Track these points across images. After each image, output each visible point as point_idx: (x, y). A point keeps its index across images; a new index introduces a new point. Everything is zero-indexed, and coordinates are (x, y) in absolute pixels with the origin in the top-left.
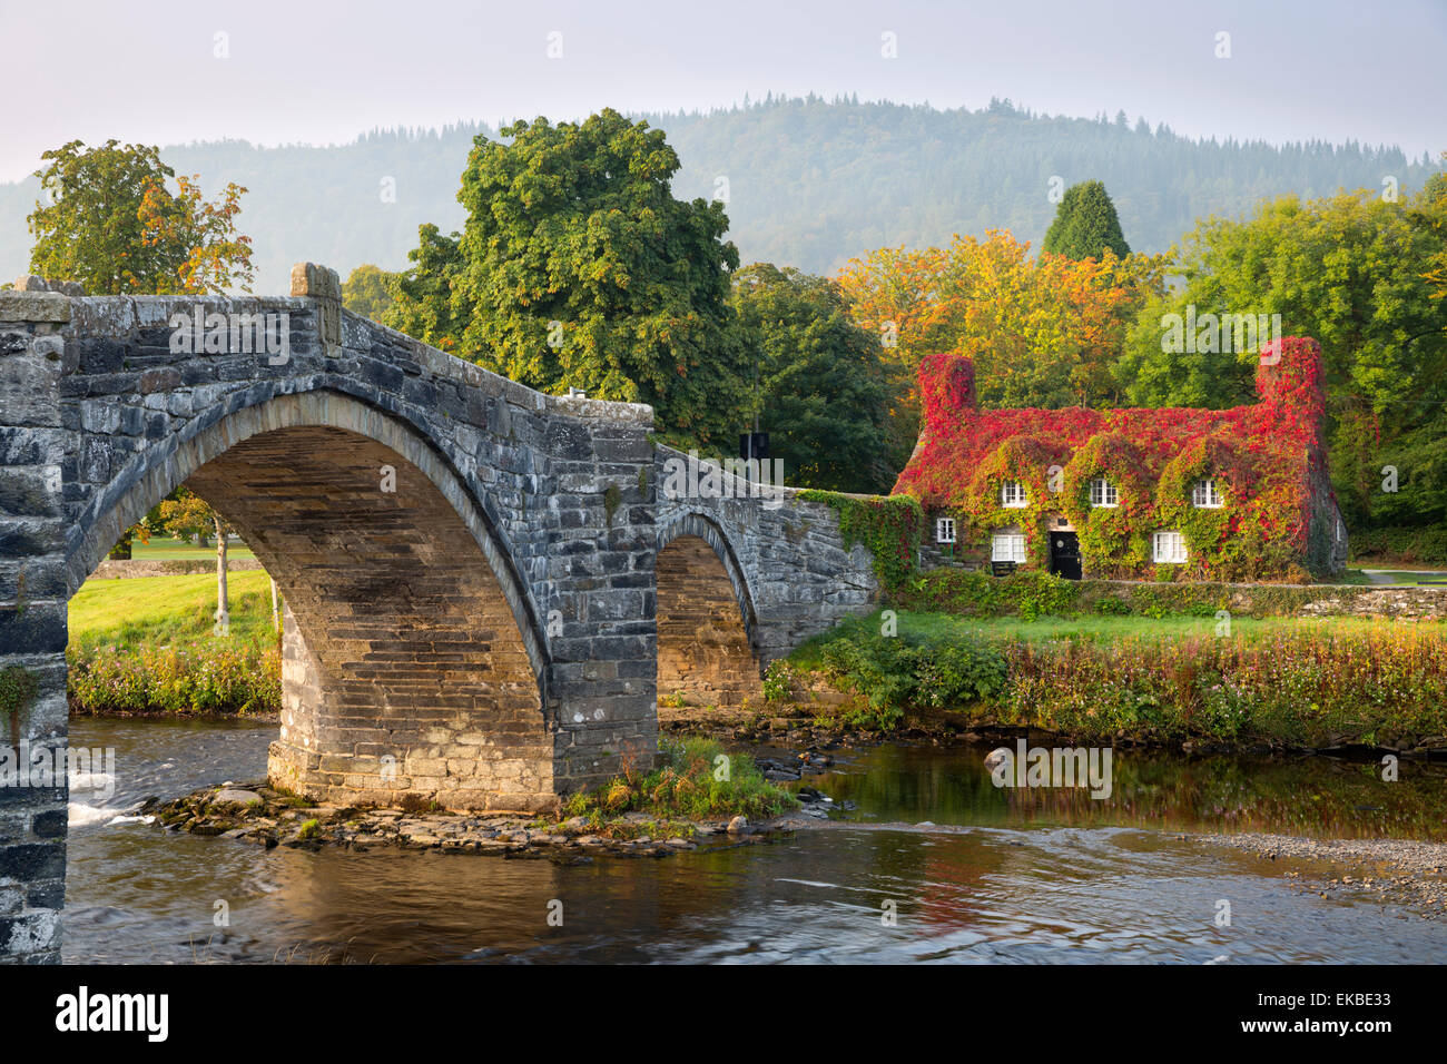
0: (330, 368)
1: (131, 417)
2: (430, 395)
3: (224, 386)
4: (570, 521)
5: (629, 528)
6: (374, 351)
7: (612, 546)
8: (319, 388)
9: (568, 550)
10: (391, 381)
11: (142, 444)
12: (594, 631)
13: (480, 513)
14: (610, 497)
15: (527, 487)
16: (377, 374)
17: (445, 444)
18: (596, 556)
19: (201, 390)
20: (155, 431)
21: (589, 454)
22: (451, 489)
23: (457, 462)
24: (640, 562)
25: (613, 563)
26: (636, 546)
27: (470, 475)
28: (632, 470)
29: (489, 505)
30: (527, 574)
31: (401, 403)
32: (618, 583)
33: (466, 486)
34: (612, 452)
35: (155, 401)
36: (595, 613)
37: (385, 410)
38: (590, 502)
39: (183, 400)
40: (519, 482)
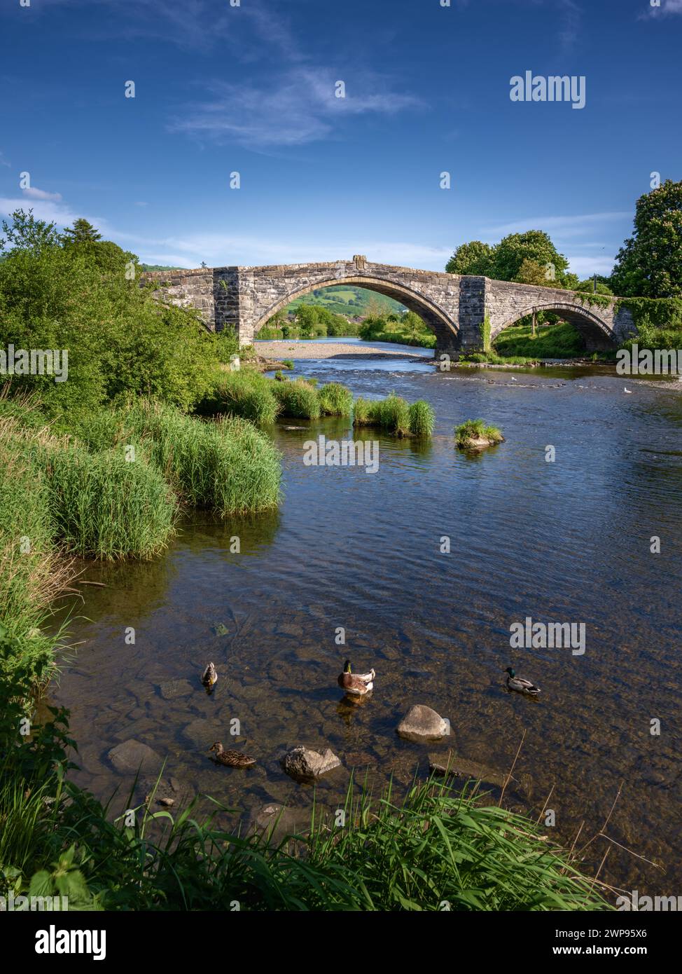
0: (360, 272)
1: (299, 281)
2: (400, 276)
3: (324, 276)
4: (465, 302)
5: (478, 303)
6: (377, 269)
7: (474, 306)
8: (356, 275)
10: (386, 274)
11: (301, 285)
12: (469, 325)
13: (425, 299)
15: (449, 294)
16: (379, 273)
17: (407, 285)
18: (470, 309)
19: (317, 277)
20: (305, 282)
21: (469, 287)
22: (413, 295)
24: (480, 311)
25: (474, 310)
26: (479, 307)
27: (418, 291)
28: (479, 291)
30: (447, 313)
31: (388, 277)
32: (475, 315)
34: (475, 287)
35: (305, 279)
36: (470, 321)
37: (381, 279)
38: (469, 297)
40: (443, 293)
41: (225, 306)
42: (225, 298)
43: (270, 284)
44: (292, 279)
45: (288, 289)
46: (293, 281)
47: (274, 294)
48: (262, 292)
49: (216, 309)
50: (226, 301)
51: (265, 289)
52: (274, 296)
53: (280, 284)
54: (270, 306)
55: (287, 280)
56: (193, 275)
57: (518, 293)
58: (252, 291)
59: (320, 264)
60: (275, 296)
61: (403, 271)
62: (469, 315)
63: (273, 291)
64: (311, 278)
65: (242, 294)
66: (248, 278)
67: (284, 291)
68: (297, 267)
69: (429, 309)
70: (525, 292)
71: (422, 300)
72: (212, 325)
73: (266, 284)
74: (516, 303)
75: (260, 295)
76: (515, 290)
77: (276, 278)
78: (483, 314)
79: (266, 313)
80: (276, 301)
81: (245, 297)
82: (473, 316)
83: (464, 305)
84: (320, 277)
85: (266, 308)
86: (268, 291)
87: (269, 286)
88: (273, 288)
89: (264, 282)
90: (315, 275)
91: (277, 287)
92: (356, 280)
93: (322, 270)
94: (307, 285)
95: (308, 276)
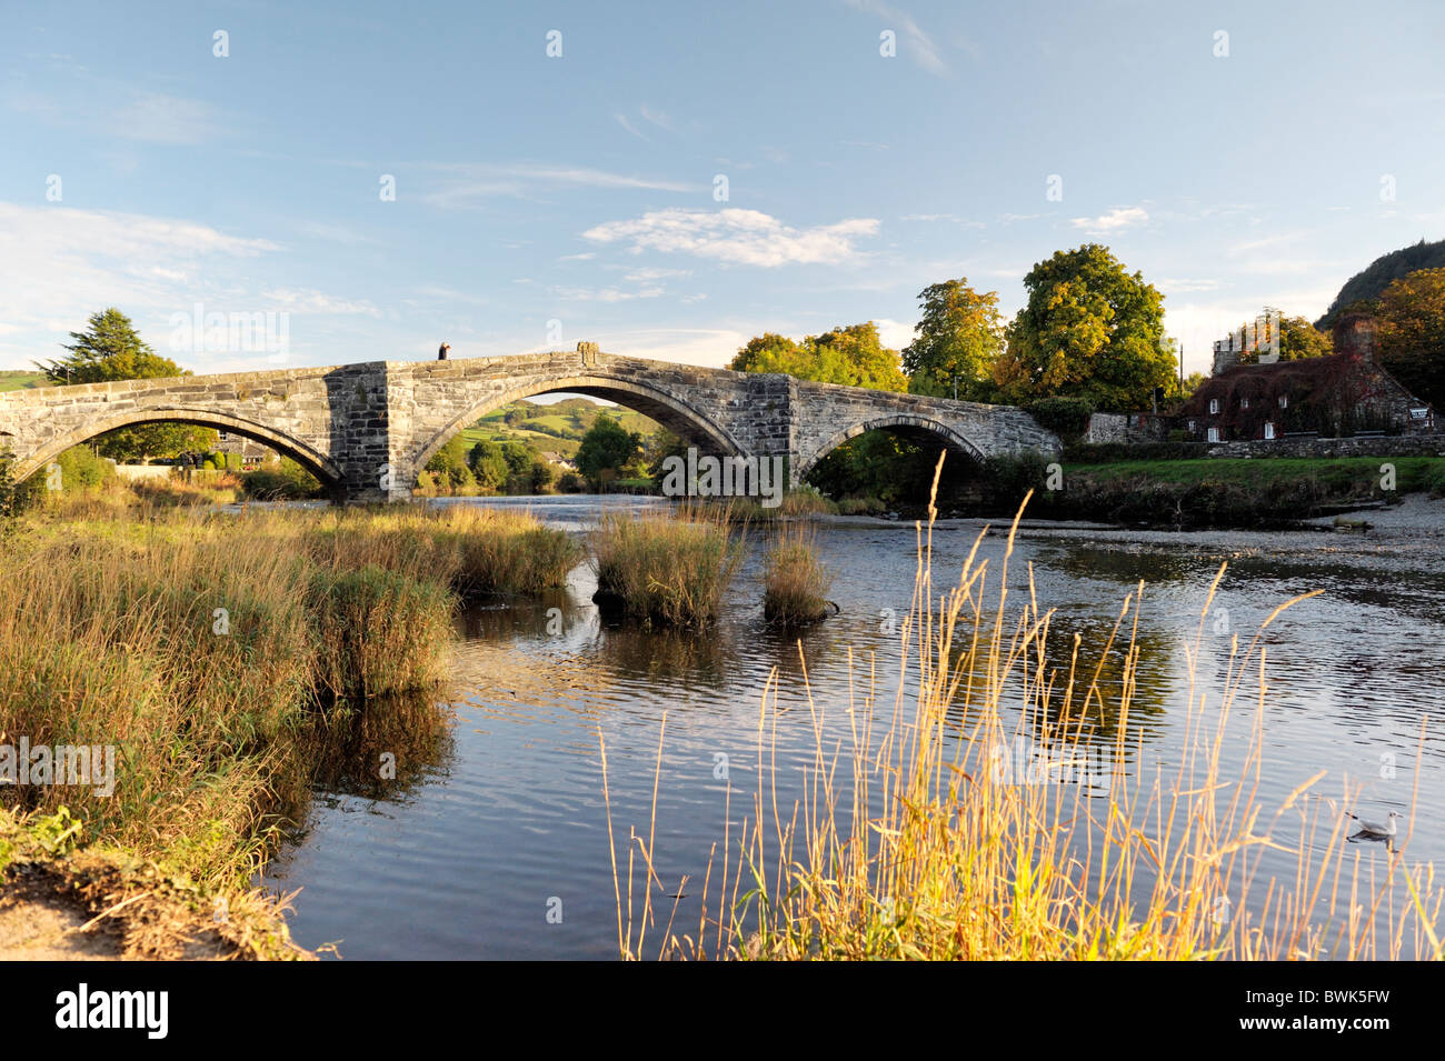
0: (589, 369)
1: (488, 385)
2: (653, 376)
3: (530, 377)
4: (757, 415)
5: (778, 417)
6: (617, 364)
7: (773, 423)
8: (582, 375)
9: (757, 425)
10: (633, 372)
11: (491, 391)
13: (694, 412)
14: (771, 407)
15: (732, 404)
16: (620, 371)
17: (666, 391)
18: (767, 427)
19: (518, 378)
20: (498, 388)
21: (764, 392)
22: (675, 405)
24: (783, 430)
25: (773, 430)
26: (782, 423)
28: (779, 397)
30: (731, 434)
31: (634, 378)
32: (775, 436)
33: (684, 403)
34: (773, 391)
35: (498, 382)
36: (767, 446)
37: (623, 380)
38: (765, 409)
40: (723, 402)
41: (364, 429)
42: (365, 416)
43: (440, 390)
44: (477, 382)
45: (471, 398)
46: (477, 385)
47: (446, 407)
48: (427, 405)
49: (350, 434)
50: (367, 421)
51: (431, 399)
52: (446, 411)
53: (457, 391)
54: (440, 429)
55: (469, 385)
56: (309, 377)
57: (842, 400)
58: (410, 404)
59: (523, 357)
60: (448, 410)
61: (659, 367)
62: (766, 437)
63: (444, 402)
64: (508, 380)
65: (393, 408)
66: (403, 381)
67: (463, 402)
68: (485, 363)
69: (701, 429)
70: (851, 400)
71: (691, 415)
72: (342, 461)
73: (434, 391)
74: (838, 416)
75: (424, 408)
76: (836, 396)
77: (451, 380)
78: (788, 435)
79: (433, 440)
80: (450, 420)
81: (400, 413)
82: (771, 438)
83: (757, 421)
84: (522, 379)
85: (434, 430)
86: (437, 402)
87: (439, 394)
88: (445, 397)
89: (431, 387)
90: (516, 375)
91: (452, 396)
92: (583, 382)
93: (525, 367)
94: (501, 392)
95: (502, 377)
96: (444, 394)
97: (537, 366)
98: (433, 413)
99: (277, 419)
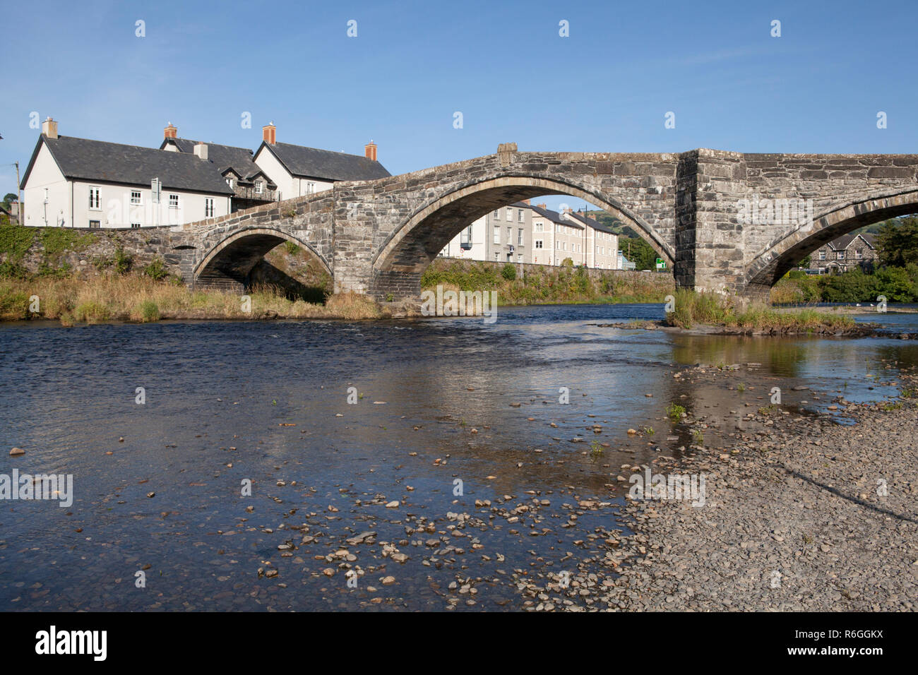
0: (504, 170)
1: (424, 194)
2: (567, 168)
3: (456, 183)
6: (530, 162)
8: (499, 177)
10: (544, 167)
15: (653, 191)
17: (577, 183)
20: (431, 195)
23: (586, 188)
27: (596, 192)
29: (614, 201)
30: (651, 227)
31: (547, 173)
34: (689, 172)
35: (432, 190)
37: (537, 177)
39: (441, 188)
40: (642, 190)
43: (391, 201)
44: (415, 192)
46: (417, 194)
47: (394, 215)
48: (382, 214)
51: (385, 209)
53: (402, 201)
54: (390, 233)
55: (408, 194)
57: (809, 174)
60: (395, 218)
61: (572, 158)
62: (683, 230)
63: (393, 211)
64: (439, 187)
67: (407, 211)
70: (829, 172)
73: (387, 202)
75: (379, 217)
76: (802, 170)
77: (397, 192)
80: (397, 226)
82: (686, 231)
83: (679, 210)
84: (449, 186)
85: (385, 235)
86: (389, 211)
87: (390, 205)
88: (395, 207)
89: (385, 199)
90: (444, 183)
91: (398, 206)
92: (501, 183)
93: (452, 174)
94: (433, 199)
95: (434, 186)
96: (393, 205)
97: (461, 172)
98: (386, 221)
99: (299, 231)
